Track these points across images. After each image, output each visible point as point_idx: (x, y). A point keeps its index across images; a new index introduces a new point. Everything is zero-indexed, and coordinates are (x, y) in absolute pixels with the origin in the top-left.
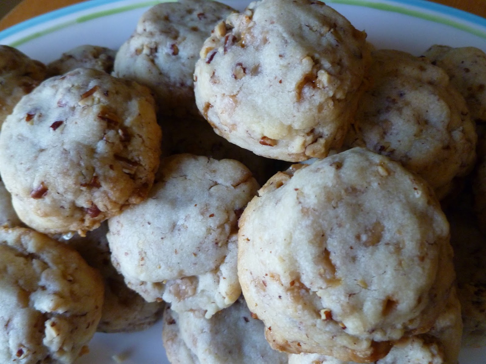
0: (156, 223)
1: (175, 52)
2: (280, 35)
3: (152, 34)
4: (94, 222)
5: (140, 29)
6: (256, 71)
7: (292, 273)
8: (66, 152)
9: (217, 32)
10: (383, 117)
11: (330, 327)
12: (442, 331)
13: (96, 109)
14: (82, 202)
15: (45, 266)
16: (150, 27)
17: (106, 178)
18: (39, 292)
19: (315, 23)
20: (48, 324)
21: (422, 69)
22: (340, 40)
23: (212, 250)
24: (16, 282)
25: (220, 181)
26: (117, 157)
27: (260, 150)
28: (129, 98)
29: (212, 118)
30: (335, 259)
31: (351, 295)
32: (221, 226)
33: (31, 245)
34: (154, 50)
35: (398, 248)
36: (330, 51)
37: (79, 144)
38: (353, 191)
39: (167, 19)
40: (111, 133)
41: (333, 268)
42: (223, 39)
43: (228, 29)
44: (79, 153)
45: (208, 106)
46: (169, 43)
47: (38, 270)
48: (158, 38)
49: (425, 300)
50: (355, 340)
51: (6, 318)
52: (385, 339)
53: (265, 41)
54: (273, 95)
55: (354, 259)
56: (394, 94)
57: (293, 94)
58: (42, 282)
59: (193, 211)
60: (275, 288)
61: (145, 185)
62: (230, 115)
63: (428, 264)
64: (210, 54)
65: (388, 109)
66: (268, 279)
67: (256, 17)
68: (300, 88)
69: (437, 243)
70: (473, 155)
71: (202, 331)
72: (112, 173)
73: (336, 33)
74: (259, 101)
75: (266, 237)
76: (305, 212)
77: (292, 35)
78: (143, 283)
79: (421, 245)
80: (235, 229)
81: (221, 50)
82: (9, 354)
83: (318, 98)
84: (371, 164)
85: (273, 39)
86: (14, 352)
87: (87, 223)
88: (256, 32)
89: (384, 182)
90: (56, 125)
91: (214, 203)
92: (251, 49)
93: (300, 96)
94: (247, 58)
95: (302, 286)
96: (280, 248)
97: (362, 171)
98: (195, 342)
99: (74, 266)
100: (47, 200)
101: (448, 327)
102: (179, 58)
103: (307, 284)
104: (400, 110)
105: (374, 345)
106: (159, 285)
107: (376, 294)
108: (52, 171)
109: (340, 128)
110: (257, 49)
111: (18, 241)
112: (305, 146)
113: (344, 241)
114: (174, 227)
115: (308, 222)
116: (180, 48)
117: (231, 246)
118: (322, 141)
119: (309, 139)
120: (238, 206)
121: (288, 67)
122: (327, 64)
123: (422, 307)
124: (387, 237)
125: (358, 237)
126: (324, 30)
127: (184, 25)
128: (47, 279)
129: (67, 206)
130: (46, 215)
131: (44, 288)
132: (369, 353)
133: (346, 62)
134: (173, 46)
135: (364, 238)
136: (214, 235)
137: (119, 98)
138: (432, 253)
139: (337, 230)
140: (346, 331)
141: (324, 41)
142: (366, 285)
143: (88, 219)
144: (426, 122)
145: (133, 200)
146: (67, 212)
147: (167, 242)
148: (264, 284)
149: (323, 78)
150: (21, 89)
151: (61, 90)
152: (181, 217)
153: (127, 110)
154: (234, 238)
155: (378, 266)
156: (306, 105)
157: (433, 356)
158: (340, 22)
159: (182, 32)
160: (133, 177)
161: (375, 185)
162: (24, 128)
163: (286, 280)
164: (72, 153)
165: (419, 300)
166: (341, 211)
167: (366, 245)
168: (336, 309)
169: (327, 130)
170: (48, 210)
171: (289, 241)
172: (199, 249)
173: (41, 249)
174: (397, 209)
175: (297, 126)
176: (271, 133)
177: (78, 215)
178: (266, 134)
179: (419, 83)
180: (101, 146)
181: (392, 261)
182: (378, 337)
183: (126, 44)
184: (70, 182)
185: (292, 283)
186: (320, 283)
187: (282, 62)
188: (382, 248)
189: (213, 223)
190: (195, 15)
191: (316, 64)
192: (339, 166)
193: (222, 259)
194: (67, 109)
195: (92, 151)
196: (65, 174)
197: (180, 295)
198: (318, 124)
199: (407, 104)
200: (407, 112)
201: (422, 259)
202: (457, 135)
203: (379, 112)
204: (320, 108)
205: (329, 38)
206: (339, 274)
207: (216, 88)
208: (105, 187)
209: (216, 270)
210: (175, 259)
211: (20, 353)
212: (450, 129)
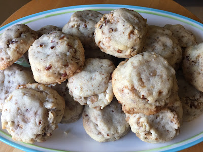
0: (85, 78)
1: (86, 27)
2: (122, 20)
3: (77, 21)
4: (64, 79)
5: (72, 19)
6: (116, 30)
7: (132, 85)
8: (57, 55)
9: (102, 19)
10: (153, 45)
11: (143, 101)
12: (176, 108)
13: (66, 43)
14: (62, 72)
15: (47, 94)
16: (76, 19)
17: (70, 63)
18: (46, 102)
19: (132, 17)
20: (50, 113)
21: (164, 30)
22: (140, 21)
23: (104, 85)
24: (39, 99)
25: (104, 65)
26: (73, 57)
27: (117, 55)
28: (74, 40)
29: (101, 45)
30: (144, 80)
31: (149, 90)
32: (106, 77)
33: (42, 88)
34: (78, 26)
35: (161, 77)
36: (137, 24)
37: (61, 53)
38: (147, 62)
39: (81, 16)
40: (71, 50)
41: (143, 83)
42: (104, 22)
43: (105, 19)
44: (62, 55)
45: (100, 42)
46: (84, 24)
47: (45, 95)
48: (80, 22)
49: (170, 92)
50: (151, 105)
51: (35, 111)
52: (160, 105)
53: (118, 22)
54: (122, 37)
55: (149, 80)
56: (156, 38)
57: (128, 36)
58: (47, 99)
59: (97, 73)
60: (126, 91)
61: (81, 66)
62: (108, 43)
63: (170, 81)
64: (100, 26)
65: (154, 42)
66: (124, 89)
67: (114, 15)
68: (129, 35)
69: (172, 76)
70: (181, 56)
71: (99, 115)
72: (72, 62)
73: (138, 20)
74: (117, 39)
75: (123, 76)
76: (134, 67)
77: (126, 20)
78: (81, 98)
79: (168, 76)
80: (110, 78)
81: (104, 24)
82: (36, 124)
83: (135, 37)
84: (152, 54)
85: (121, 21)
86: (38, 123)
87: (62, 79)
88: (115, 19)
89: (156, 59)
90: (52, 48)
91: (103, 71)
92: (114, 24)
93: (129, 37)
94: (113, 27)
95: (135, 89)
96: (128, 78)
97: (149, 56)
98: (96, 119)
99: (56, 95)
100: (51, 70)
101: (178, 107)
102: (87, 29)
103: (136, 88)
104: (158, 42)
105: (156, 107)
106: (86, 98)
107: (156, 90)
108: (54, 61)
109: (140, 47)
110: (116, 24)
111: (37, 87)
112: (131, 52)
113: (146, 75)
114: (91, 78)
115: (136, 70)
116: (87, 25)
117: (109, 84)
118: (136, 51)
119: (132, 50)
120: (110, 72)
121: (126, 29)
122: (137, 28)
123: (170, 94)
124: (158, 74)
125: (150, 74)
126: (135, 18)
127: (87, 18)
128: (49, 98)
129: (57, 73)
130: (49, 76)
131: (48, 101)
132: (155, 109)
133: (142, 27)
134: (85, 25)
135: (151, 74)
136: (104, 80)
137: (72, 40)
138: (171, 78)
139: (144, 72)
140: (148, 102)
141: (135, 21)
142: (153, 87)
143: (62, 78)
144: (166, 46)
145: (78, 71)
146: (56, 75)
147: (90, 83)
148: (123, 90)
149: (136, 31)
150: (33, 38)
151: (51, 37)
152: (93, 75)
153: (74, 43)
154: (110, 81)
155: (156, 82)
156: (131, 39)
157: (174, 115)
158: (139, 16)
159: (87, 21)
160: (78, 63)
161: (153, 60)
162: (40, 49)
163: (130, 87)
164: (60, 56)
165: (169, 92)
166: (144, 67)
167: (152, 76)
168: (145, 95)
169: (137, 47)
170: (51, 74)
171: (130, 76)
172: (100, 85)
173: (44, 89)
174: (160, 66)
175: (129, 46)
176: (121, 48)
177: (59, 77)
178: (119, 49)
179: (163, 35)
180: (68, 54)
181: (160, 80)
182: (158, 104)
183: (67, 25)
184: (60, 64)
185: (132, 88)
186: (140, 87)
187: (124, 27)
188: (156, 76)
189: (104, 76)
190: (90, 15)
191: (134, 28)
192: (143, 55)
193: (107, 88)
194: (55, 43)
195: (66, 55)
196: (58, 61)
197: (93, 101)
198: (134, 45)
199: (160, 40)
200: (160, 43)
201: (168, 80)
202: (176, 50)
203: (151, 43)
204: (135, 40)
205: (136, 21)
206: (145, 85)
207: (103, 36)
208: (70, 66)
209: (105, 92)
210: (92, 88)
211: (40, 123)
212: (173, 48)
